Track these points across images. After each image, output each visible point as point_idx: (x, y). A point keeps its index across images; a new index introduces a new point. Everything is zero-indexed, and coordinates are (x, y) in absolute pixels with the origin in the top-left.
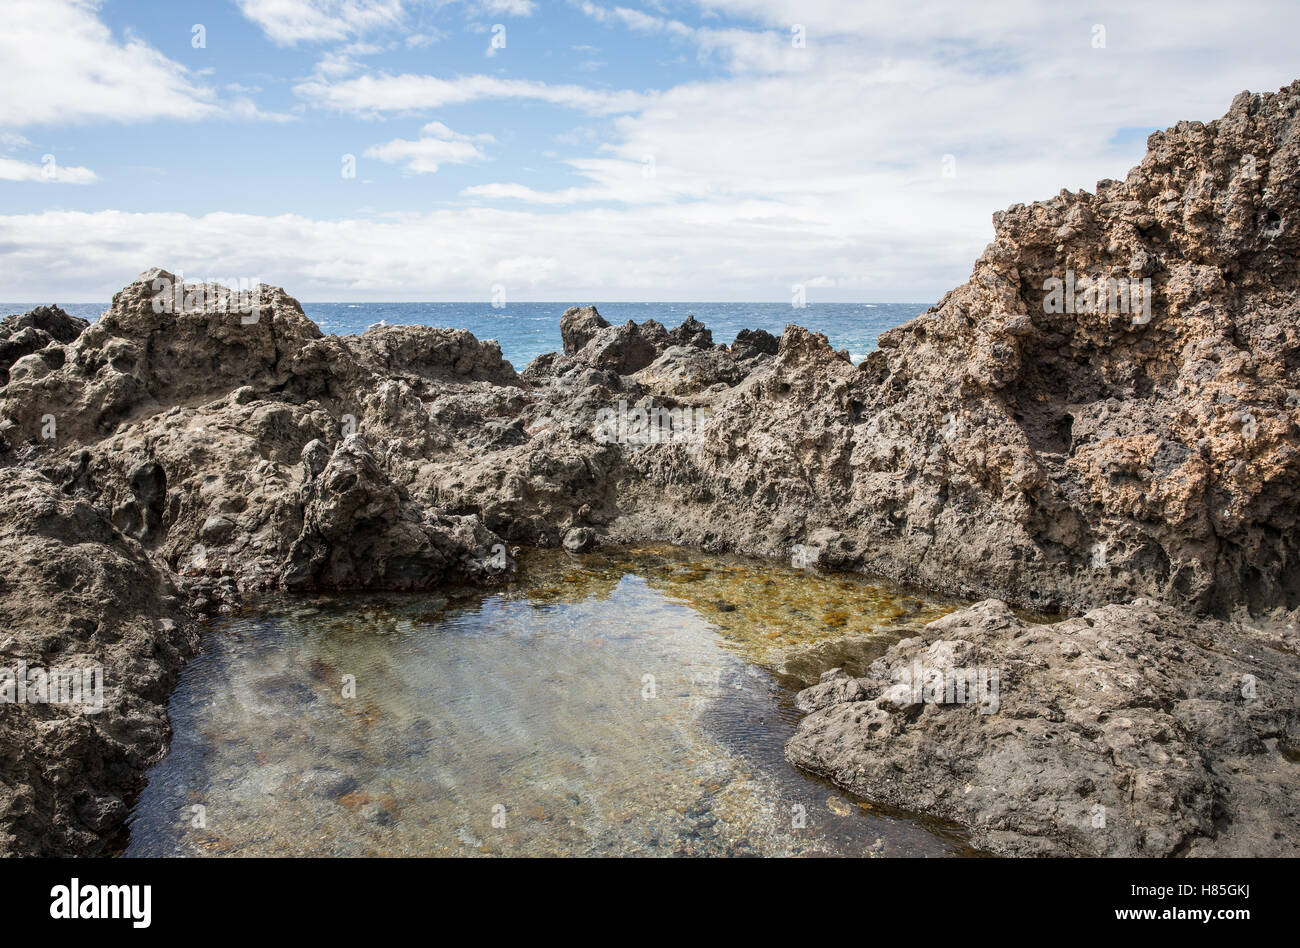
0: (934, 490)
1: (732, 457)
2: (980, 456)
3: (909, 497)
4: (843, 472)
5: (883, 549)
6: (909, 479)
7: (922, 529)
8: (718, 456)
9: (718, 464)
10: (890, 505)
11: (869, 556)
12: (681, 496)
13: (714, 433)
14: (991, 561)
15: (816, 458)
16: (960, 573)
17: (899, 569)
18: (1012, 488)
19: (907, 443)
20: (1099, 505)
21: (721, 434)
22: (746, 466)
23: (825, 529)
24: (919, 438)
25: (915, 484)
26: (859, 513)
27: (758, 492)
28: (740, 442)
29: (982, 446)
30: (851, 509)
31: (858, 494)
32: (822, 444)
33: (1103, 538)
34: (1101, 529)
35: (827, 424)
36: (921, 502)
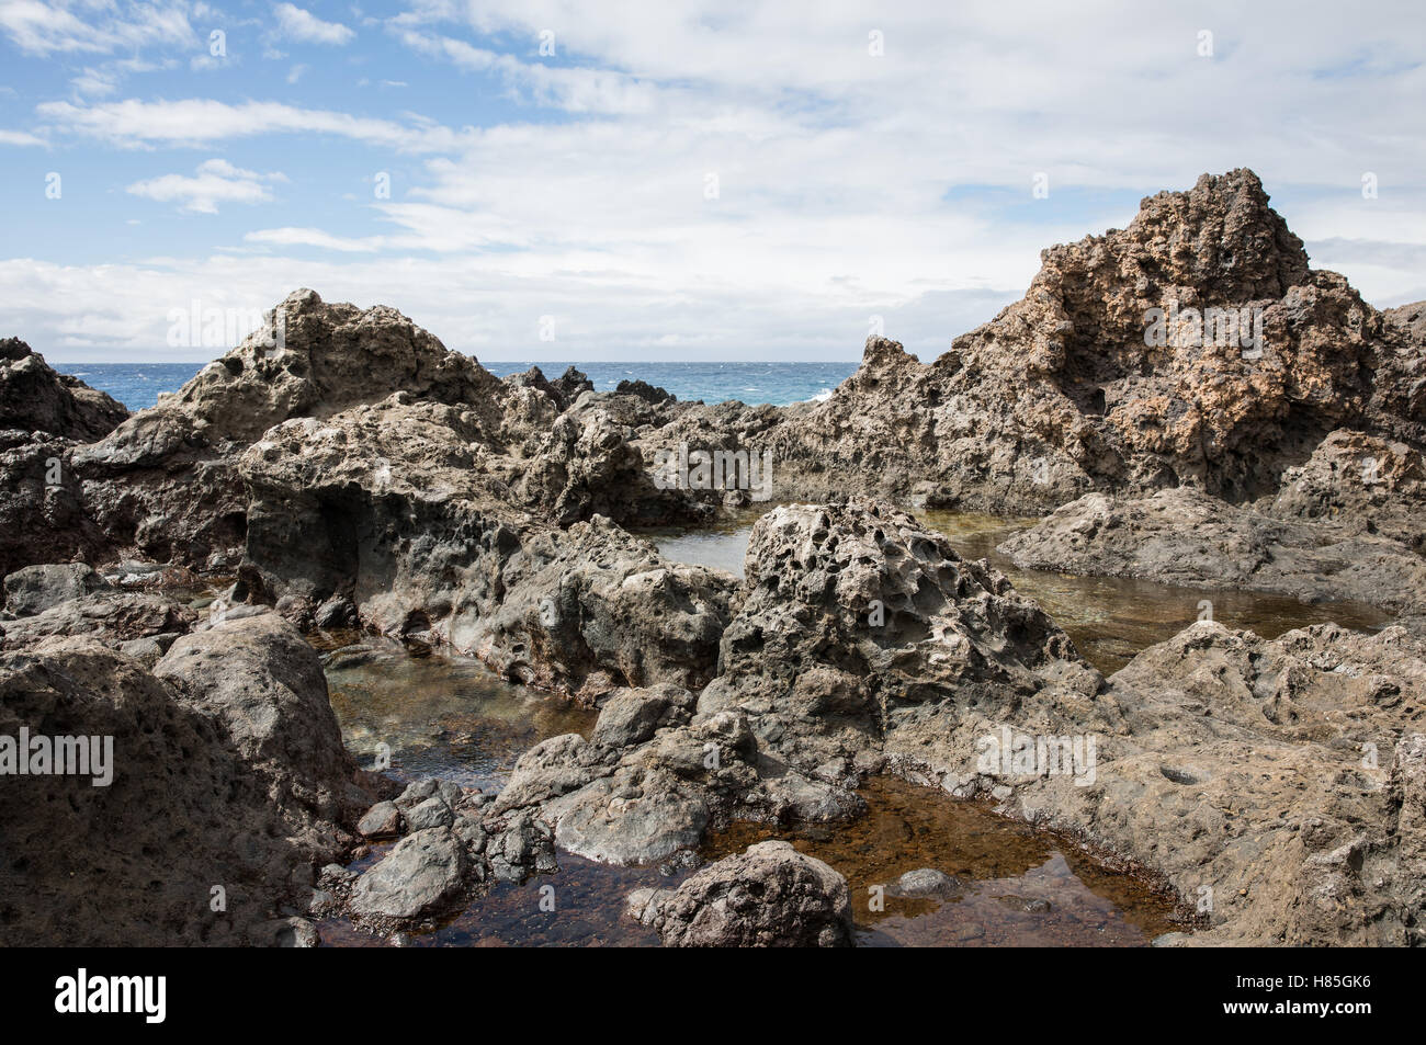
0: (1011, 445)
1: (837, 437)
2: (1046, 418)
3: (991, 452)
4: (930, 441)
5: (973, 491)
6: (989, 440)
7: (1004, 473)
8: (824, 436)
9: (825, 442)
10: (977, 459)
11: (963, 497)
12: (797, 468)
13: (822, 418)
14: (1059, 489)
15: (909, 432)
16: (1037, 500)
17: (988, 504)
18: (1072, 438)
19: (983, 416)
20: (1131, 446)
21: (827, 419)
22: (851, 442)
23: (924, 482)
24: (995, 410)
25: (994, 443)
26: (950, 468)
27: (865, 460)
28: (844, 424)
29: (1047, 411)
30: (942, 467)
31: (945, 455)
32: (912, 422)
33: (1134, 467)
34: (1132, 462)
35: (913, 407)
36: (1001, 454)
